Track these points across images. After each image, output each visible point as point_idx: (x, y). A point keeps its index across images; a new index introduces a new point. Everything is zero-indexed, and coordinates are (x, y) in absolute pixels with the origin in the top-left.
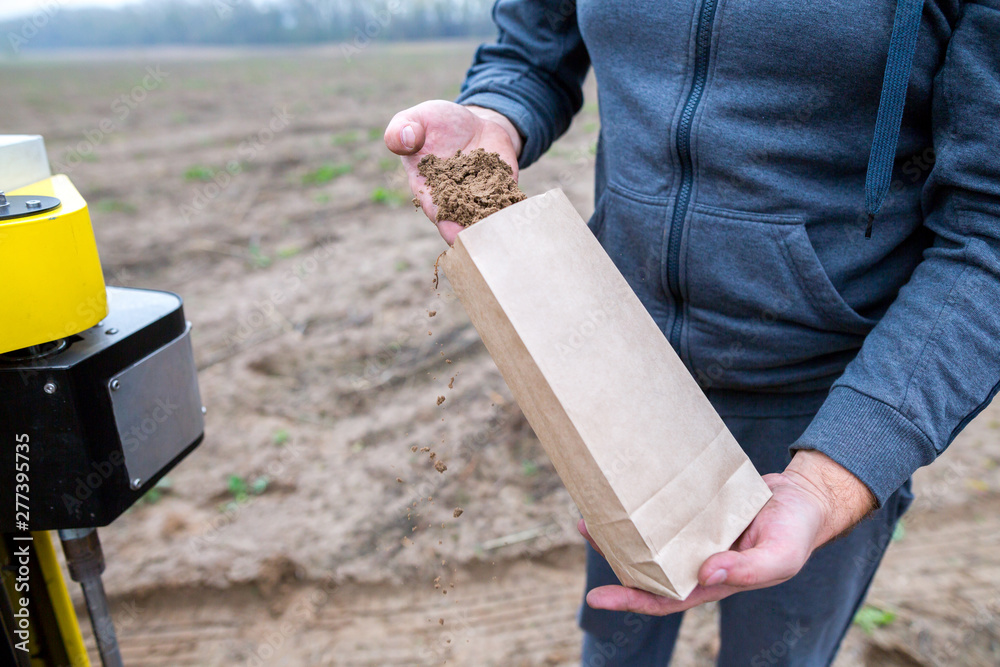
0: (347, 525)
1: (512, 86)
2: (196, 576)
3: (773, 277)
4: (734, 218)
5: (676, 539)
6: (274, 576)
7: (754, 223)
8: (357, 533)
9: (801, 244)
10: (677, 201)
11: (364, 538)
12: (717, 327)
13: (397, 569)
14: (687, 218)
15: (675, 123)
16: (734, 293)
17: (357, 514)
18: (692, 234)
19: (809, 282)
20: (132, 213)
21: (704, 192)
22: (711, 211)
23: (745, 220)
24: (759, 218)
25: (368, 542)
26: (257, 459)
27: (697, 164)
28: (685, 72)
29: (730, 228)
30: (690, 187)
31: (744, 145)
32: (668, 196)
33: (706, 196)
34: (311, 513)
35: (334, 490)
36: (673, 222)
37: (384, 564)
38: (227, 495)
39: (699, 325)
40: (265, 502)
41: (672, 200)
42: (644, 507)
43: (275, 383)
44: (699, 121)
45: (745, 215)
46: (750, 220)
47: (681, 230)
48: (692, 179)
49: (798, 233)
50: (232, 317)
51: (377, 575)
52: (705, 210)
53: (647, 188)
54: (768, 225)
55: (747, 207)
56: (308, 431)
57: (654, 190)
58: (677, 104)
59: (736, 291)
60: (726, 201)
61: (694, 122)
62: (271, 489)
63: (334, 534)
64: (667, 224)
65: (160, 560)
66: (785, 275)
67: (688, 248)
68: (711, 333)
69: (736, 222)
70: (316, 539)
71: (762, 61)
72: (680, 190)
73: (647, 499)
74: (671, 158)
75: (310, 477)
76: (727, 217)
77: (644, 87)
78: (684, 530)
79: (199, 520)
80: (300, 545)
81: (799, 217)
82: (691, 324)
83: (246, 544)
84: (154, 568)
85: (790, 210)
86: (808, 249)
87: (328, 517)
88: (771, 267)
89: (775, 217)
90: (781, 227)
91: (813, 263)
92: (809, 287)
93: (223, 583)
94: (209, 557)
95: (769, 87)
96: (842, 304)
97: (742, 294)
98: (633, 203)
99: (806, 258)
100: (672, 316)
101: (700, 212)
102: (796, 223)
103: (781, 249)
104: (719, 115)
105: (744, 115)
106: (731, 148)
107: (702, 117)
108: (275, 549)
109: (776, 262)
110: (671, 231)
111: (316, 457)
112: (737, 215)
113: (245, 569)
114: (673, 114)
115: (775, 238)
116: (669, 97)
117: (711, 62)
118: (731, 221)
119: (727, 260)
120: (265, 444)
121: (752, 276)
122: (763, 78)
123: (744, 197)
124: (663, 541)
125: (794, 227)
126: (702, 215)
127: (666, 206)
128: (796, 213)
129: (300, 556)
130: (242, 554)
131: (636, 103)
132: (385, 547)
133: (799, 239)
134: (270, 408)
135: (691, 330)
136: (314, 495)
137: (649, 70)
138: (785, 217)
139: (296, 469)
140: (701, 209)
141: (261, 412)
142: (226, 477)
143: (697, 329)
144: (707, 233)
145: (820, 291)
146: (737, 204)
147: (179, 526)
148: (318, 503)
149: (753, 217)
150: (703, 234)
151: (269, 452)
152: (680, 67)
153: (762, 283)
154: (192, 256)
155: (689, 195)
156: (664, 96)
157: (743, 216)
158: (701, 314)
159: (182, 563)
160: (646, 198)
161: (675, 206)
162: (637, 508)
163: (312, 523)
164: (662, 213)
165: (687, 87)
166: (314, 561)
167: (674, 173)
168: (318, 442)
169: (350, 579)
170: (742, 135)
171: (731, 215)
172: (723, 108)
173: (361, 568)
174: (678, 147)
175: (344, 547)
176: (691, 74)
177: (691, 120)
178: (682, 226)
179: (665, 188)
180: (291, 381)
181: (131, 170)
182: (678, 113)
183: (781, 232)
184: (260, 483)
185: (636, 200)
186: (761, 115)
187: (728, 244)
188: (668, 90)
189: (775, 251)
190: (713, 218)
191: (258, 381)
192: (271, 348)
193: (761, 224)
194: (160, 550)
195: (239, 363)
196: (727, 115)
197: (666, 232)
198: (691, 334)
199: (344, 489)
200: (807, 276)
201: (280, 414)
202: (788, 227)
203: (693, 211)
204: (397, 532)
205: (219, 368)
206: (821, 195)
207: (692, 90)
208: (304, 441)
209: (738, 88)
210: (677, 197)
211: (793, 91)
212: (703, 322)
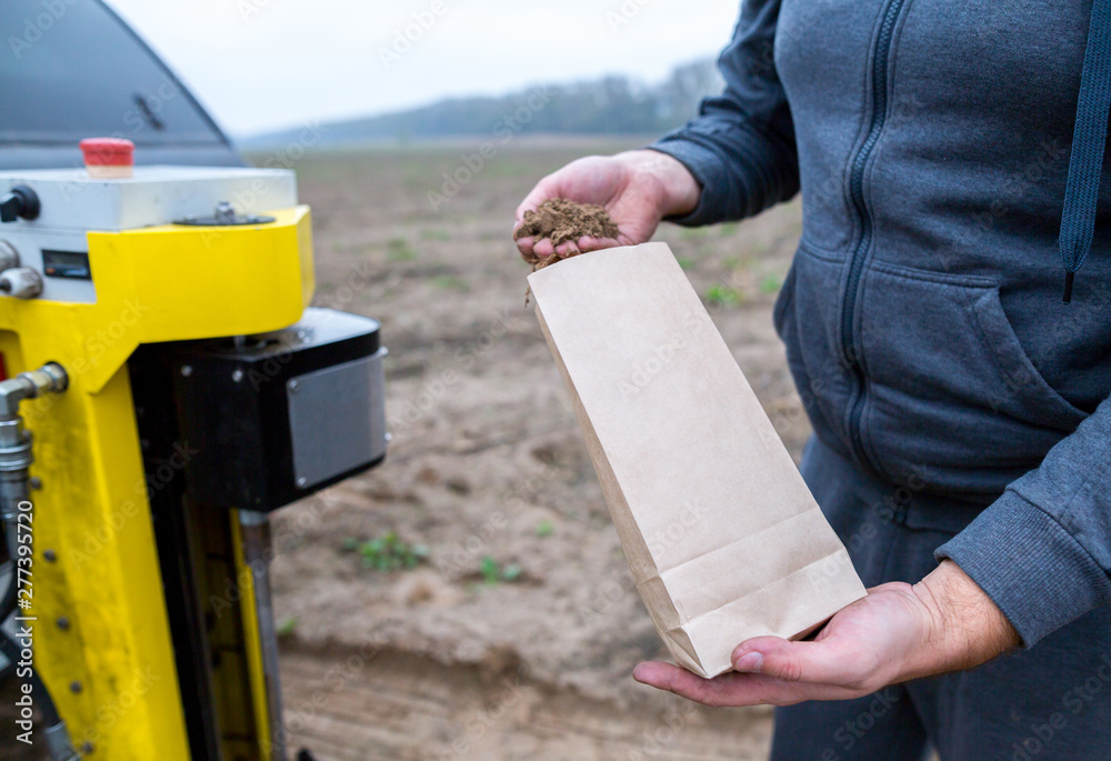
0: (586, 632)
1: (716, 137)
2: (423, 646)
3: (960, 351)
4: (913, 278)
5: (717, 612)
6: (497, 665)
7: (937, 285)
8: (593, 642)
9: (991, 311)
10: (854, 258)
11: (598, 650)
12: (898, 407)
13: (625, 692)
14: (862, 277)
15: (849, 169)
16: (913, 367)
17: (601, 623)
18: (866, 295)
19: (1001, 359)
20: (465, 290)
21: (882, 247)
22: (888, 269)
23: (925, 280)
24: (942, 278)
25: (602, 655)
26: (516, 547)
27: (873, 214)
28: (863, 110)
29: (909, 289)
30: (869, 241)
31: (919, 191)
32: (847, 251)
33: (884, 252)
34: (552, 611)
35: (582, 594)
36: (848, 282)
37: (612, 681)
38: (476, 577)
39: (880, 405)
40: (512, 592)
41: (849, 257)
42: (679, 568)
43: (553, 474)
44: (872, 165)
45: (925, 274)
46: (932, 280)
47: (855, 290)
48: (871, 232)
49: (988, 298)
50: (529, 402)
51: (602, 692)
52: (882, 268)
53: (827, 244)
54: (953, 287)
55: (927, 265)
56: (575, 529)
57: (834, 245)
58: (853, 147)
59: (916, 364)
60: (905, 258)
61: (867, 166)
62: (522, 579)
63: (569, 637)
64: (843, 284)
65: (398, 623)
66: (974, 349)
67: (862, 312)
68: (892, 415)
69: (916, 282)
70: (551, 639)
71: (940, 93)
72: (859, 245)
73: (686, 561)
74: (848, 208)
75: (564, 575)
76: (905, 276)
77: (825, 130)
78: (730, 605)
79: (445, 593)
80: (533, 640)
81: (989, 279)
82: (873, 403)
83: (481, 627)
84: (390, 630)
85: (982, 271)
86: (998, 319)
87: (569, 621)
88: (957, 337)
89: (963, 279)
90: (968, 290)
91: (1005, 336)
92: (1004, 365)
93: (446, 659)
94: (440, 631)
95: (950, 123)
96: (1043, 388)
97: (923, 368)
98: (816, 260)
99: (996, 329)
100: (855, 394)
101: (876, 269)
102: (988, 287)
103: (968, 316)
104: (895, 158)
105: (923, 157)
106: (906, 195)
107: (876, 161)
108: (504, 638)
109: (962, 332)
110: (847, 290)
111: (575, 557)
112: (916, 275)
113: (470, 651)
114: (848, 159)
115: (961, 304)
116: (846, 140)
117: (889, 97)
118: (909, 281)
119: (907, 327)
120: (528, 533)
121: (936, 348)
122: (942, 113)
123: (925, 253)
124: (698, 610)
125: (985, 290)
126: (878, 273)
127: (843, 262)
128: (989, 274)
129: (527, 651)
130: (472, 635)
131: (818, 148)
132: (619, 664)
133: (988, 306)
134: (543, 498)
135: (872, 409)
136: (561, 593)
137: (830, 111)
138: (974, 278)
139: (551, 564)
140: (877, 266)
141: (533, 500)
142: (481, 557)
143: (878, 409)
144: (883, 294)
145: (1015, 370)
146: (916, 261)
147: (424, 596)
148: (562, 603)
149: (936, 278)
150: (879, 295)
151: (530, 542)
152: (857, 105)
153: (947, 356)
154: (508, 337)
155: (867, 250)
156: (841, 138)
157: (923, 276)
158: (882, 391)
159: (415, 631)
160: (826, 254)
161: (853, 264)
162: (672, 567)
163: (551, 622)
164: (839, 271)
165: (866, 127)
166: (541, 661)
167: (853, 226)
168: (581, 542)
169: (573, 688)
170: (918, 180)
171: (909, 274)
172: (900, 149)
173: (587, 680)
174: (852, 195)
175: (576, 655)
176: (869, 113)
177: (864, 165)
178: (856, 286)
179: (845, 243)
180: (569, 474)
181: (476, 250)
182: (852, 157)
183: (969, 296)
184: (512, 570)
185: (818, 257)
186: (942, 156)
187: (907, 308)
188: (847, 131)
189: (961, 320)
190: (890, 277)
191: (539, 469)
192: (558, 437)
193: (945, 286)
194: (401, 613)
195: (525, 448)
196: (904, 157)
197: (841, 291)
198: (871, 416)
199: (593, 595)
200: (999, 351)
201: (551, 506)
202: (977, 290)
203: (869, 267)
204: (635, 652)
205: (504, 450)
206: (1021, 254)
207: (871, 131)
208: (567, 537)
209: (916, 126)
210: (855, 253)
211: (976, 125)
212: (883, 400)
